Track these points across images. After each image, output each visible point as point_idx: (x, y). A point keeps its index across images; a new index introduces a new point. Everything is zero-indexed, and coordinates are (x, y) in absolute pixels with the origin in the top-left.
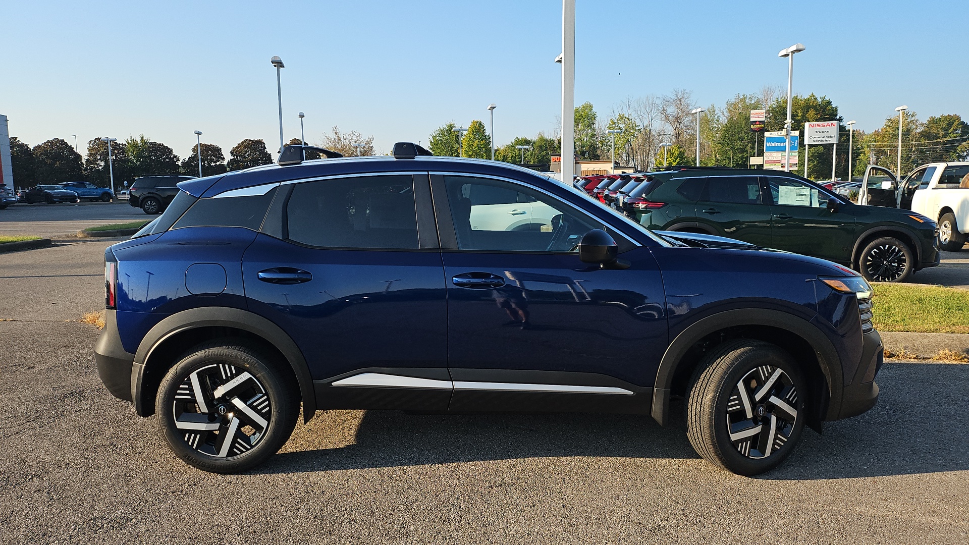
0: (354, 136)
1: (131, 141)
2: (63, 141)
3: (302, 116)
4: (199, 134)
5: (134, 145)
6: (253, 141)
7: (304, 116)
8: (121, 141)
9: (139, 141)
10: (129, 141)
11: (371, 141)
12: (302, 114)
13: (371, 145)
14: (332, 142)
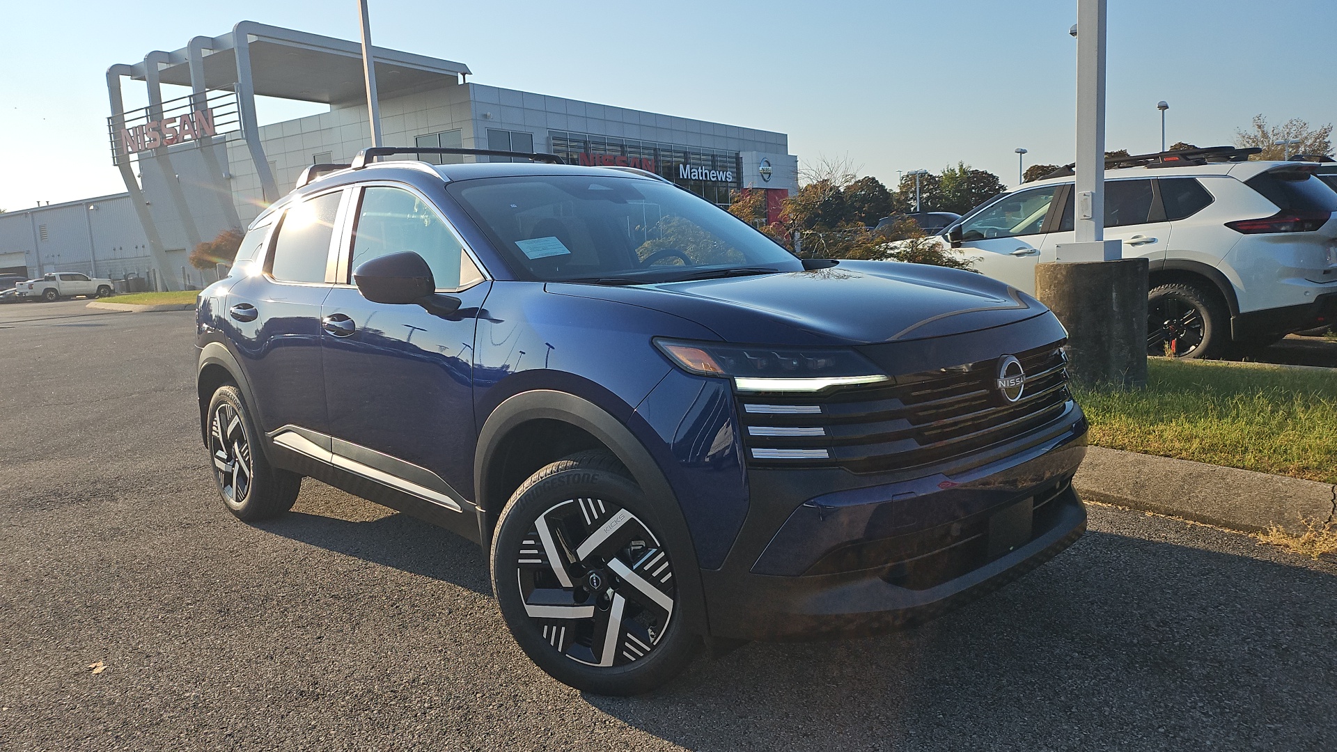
0: (1294, 128)
1: (948, 171)
2: (874, 179)
3: (1164, 107)
4: (1022, 152)
5: (951, 176)
6: (1111, 153)
7: (1167, 107)
8: (936, 172)
9: (957, 171)
10: (946, 172)
11: (1326, 132)
12: (1162, 104)
13: (1326, 140)
14: (1251, 141)
